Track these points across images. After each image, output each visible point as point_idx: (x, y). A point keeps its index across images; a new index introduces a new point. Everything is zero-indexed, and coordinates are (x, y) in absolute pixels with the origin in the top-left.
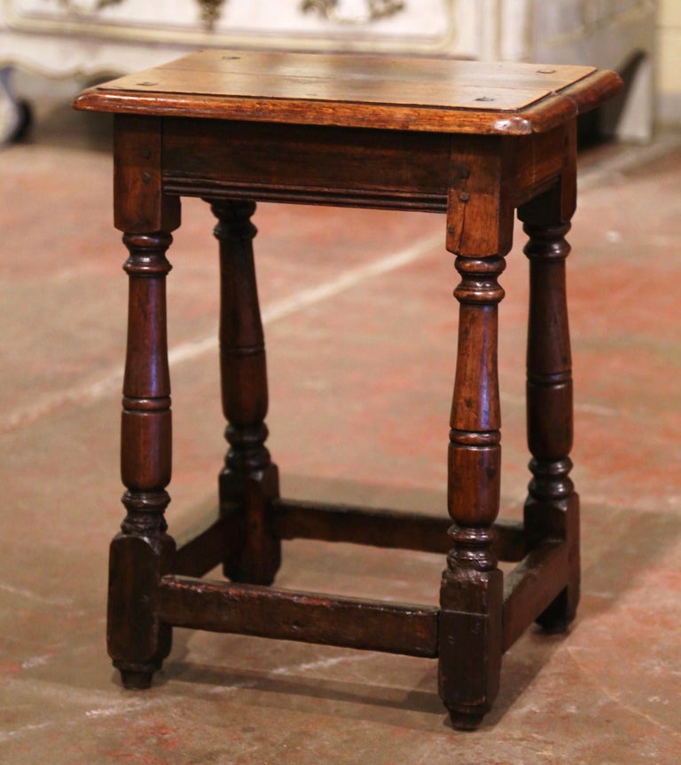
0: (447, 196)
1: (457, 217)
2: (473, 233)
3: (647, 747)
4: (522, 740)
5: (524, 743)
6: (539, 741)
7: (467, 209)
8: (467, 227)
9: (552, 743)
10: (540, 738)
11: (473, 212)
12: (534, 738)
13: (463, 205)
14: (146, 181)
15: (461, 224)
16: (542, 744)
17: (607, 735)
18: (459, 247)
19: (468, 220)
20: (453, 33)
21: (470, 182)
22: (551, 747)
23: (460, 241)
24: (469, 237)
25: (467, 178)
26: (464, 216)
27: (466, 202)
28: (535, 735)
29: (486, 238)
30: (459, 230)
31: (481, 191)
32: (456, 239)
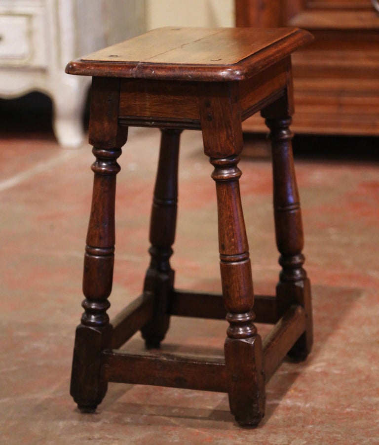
3: (173, 437)
4: (99, 439)
5: (101, 440)
6: (110, 439)
9: (118, 439)
10: (110, 437)
12: (107, 437)
16: (112, 440)
17: (149, 433)
20: (32, 53)
22: (117, 441)
28: (108, 436)
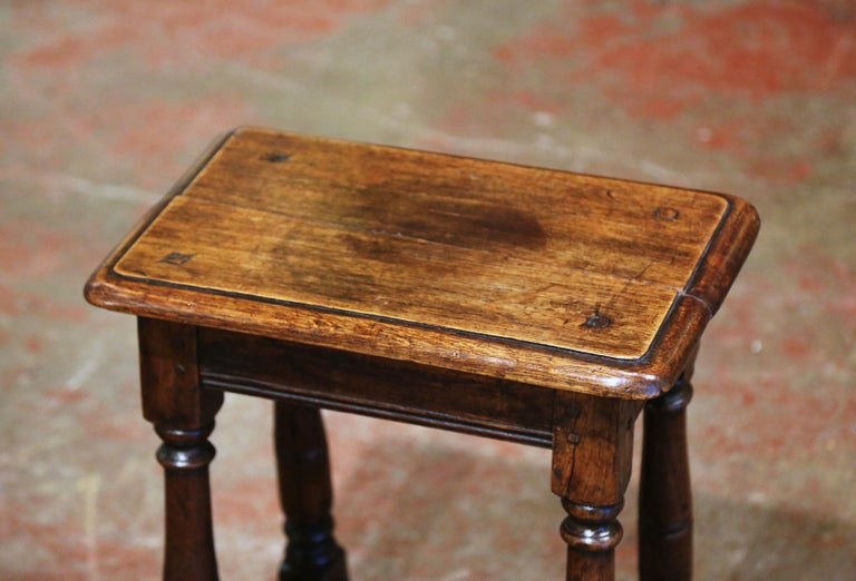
0: (552, 434)
1: (565, 459)
2: (586, 479)
7: (577, 450)
8: (577, 470)
11: (584, 456)
13: (572, 447)
14: (180, 374)
15: (569, 468)
18: (568, 491)
19: (578, 463)
21: (581, 422)
23: (569, 484)
24: (579, 482)
25: (578, 417)
26: (574, 458)
27: (576, 444)
29: (601, 486)
30: (567, 473)
31: (594, 435)
32: (564, 482)
